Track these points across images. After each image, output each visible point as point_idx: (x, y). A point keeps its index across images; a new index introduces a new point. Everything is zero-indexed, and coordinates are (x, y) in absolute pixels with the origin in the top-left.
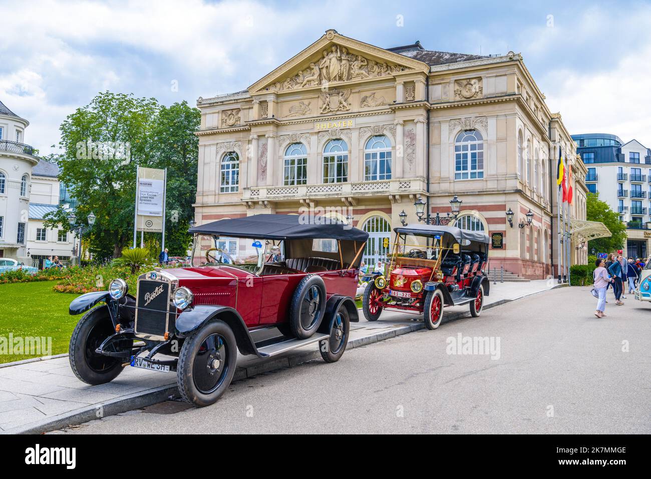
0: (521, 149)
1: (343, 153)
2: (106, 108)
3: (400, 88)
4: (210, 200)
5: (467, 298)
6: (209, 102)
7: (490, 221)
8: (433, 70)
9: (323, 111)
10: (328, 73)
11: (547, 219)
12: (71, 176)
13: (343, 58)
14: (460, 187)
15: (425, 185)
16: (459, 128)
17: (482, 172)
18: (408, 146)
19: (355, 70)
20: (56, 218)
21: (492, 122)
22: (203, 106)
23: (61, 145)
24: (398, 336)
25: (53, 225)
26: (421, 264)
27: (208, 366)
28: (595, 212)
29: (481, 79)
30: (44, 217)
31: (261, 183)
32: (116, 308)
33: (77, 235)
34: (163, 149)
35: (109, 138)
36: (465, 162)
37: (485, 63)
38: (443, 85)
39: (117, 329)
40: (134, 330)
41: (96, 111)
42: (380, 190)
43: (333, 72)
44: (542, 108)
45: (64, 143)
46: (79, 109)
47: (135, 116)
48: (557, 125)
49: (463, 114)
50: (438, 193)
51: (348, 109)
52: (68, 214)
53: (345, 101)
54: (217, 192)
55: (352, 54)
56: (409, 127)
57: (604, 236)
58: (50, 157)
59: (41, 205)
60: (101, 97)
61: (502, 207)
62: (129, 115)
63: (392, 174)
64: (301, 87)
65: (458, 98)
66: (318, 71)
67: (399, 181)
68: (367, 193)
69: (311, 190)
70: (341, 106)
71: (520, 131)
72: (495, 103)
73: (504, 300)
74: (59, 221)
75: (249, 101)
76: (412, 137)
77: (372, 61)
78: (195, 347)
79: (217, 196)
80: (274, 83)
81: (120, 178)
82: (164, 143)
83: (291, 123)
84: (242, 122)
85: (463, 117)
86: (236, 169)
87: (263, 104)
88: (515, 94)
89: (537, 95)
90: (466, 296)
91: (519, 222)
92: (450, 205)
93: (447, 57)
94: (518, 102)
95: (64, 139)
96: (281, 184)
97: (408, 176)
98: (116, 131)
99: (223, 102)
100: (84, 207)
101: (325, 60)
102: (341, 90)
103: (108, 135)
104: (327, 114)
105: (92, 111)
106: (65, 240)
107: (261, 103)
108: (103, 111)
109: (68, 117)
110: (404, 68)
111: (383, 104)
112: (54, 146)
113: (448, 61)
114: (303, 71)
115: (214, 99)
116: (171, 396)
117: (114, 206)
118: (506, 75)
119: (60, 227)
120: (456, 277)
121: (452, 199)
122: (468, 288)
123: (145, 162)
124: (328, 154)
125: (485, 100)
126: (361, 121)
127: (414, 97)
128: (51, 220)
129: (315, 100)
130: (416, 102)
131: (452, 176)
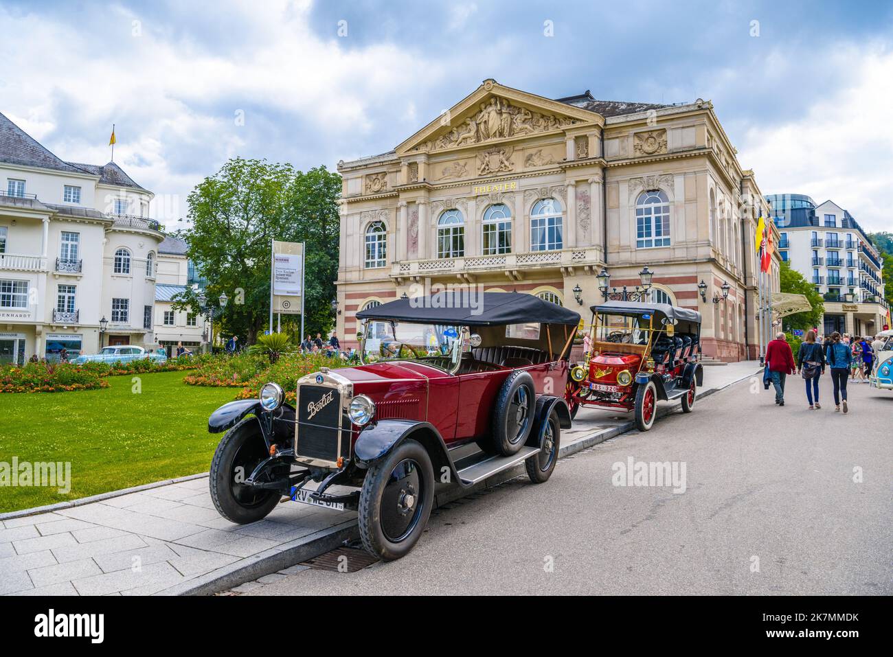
0: (713, 211)
1: (505, 220)
2: (237, 176)
3: (571, 144)
4: (354, 277)
5: (679, 391)
6: (351, 165)
7: (679, 295)
8: (608, 122)
9: (482, 172)
10: (487, 129)
11: (740, 292)
12: (200, 253)
13: (503, 111)
14: (643, 256)
15: (603, 255)
16: (640, 189)
17: (669, 239)
18: (581, 211)
19: (518, 125)
20: (184, 300)
21: (679, 181)
22: (343, 170)
23: (188, 219)
24: (605, 440)
25: (182, 307)
26: (626, 351)
27: (399, 505)
28: (790, 283)
29: (666, 131)
30: (172, 299)
31: (411, 256)
32: (269, 422)
33: (207, 318)
34: (300, 219)
35: (240, 209)
36: (649, 228)
37: (670, 112)
38: (622, 139)
39: (271, 452)
40: (294, 451)
41: (226, 180)
42: (550, 261)
43: (492, 128)
44: (733, 164)
45: (192, 216)
46: (207, 178)
47: (268, 184)
48: (749, 184)
49: (644, 172)
50: (617, 263)
51: (510, 169)
52: (197, 295)
53: (507, 160)
54: (362, 267)
55: (515, 107)
56: (582, 188)
57: (803, 311)
58: (177, 233)
59: (169, 286)
60: (231, 164)
61: (692, 279)
62: (262, 183)
63: (563, 242)
64: (456, 146)
65: (638, 154)
66: (475, 127)
67: (572, 251)
68: (535, 265)
69: (469, 263)
70: (503, 166)
71: (712, 190)
72: (682, 158)
73: (712, 390)
74: (188, 303)
75: (396, 163)
76: (585, 199)
77: (536, 113)
78: (383, 481)
79: (362, 273)
80: (424, 142)
81: (253, 254)
82: (302, 213)
83: (445, 187)
84: (389, 187)
85: (645, 175)
86: (382, 241)
87: (412, 166)
88: (705, 148)
89: (728, 150)
90: (678, 387)
91: (713, 296)
92: (639, 277)
93: (624, 107)
94: (709, 156)
95: (192, 212)
96: (435, 257)
97: (583, 245)
98: (248, 201)
99: (366, 165)
100: (214, 287)
101: (482, 113)
102: (502, 148)
103: (239, 206)
104: (487, 175)
105: (221, 180)
106: (194, 324)
107: (410, 165)
108: (234, 179)
109: (196, 187)
110: (574, 120)
111: (551, 163)
112: (181, 220)
113: (624, 112)
114: (457, 127)
115: (356, 162)
116: (346, 541)
117: (246, 284)
118: (694, 126)
119: (189, 309)
120: (667, 365)
121: (641, 270)
122: (679, 378)
123: (281, 234)
124: (489, 222)
125: (671, 155)
126: (525, 182)
127: (587, 154)
128: (179, 302)
129: (473, 160)
130: (590, 159)
131: (634, 244)
